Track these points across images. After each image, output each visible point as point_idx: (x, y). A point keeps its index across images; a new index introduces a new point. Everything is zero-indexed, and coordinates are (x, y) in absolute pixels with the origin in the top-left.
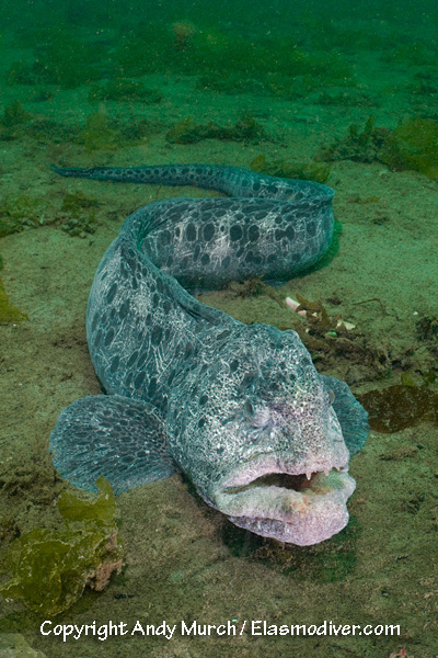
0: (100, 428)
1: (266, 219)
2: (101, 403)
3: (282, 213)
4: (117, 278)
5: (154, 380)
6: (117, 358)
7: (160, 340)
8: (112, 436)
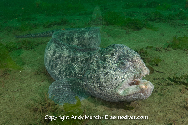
0: (63, 88)
1: (86, 34)
2: (61, 82)
3: (89, 32)
4: (55, 49)
5: (75, 73)
6: (60, 70)
7: (74, 61)
8: (67, 90)
